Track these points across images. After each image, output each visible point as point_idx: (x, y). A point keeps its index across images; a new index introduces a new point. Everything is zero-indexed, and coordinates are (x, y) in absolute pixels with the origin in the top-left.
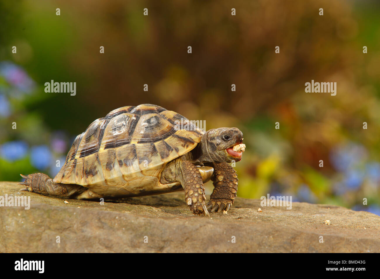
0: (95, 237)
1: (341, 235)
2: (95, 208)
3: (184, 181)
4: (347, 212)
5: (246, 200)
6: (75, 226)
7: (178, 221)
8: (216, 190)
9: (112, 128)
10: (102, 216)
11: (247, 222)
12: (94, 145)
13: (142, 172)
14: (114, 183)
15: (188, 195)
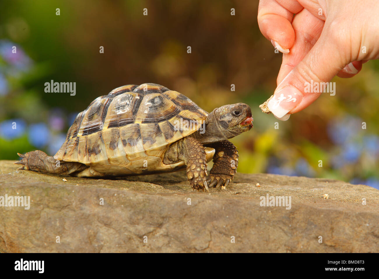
0: (94, 215)
1: (340, 209)
2: (94, 185)
3: (188, 155)
4: (346, 186)
5: (244, 175)
6: (74, 204)
7: (176, 197)
8: (216, 165)
9: (115, 107)
10: (100, 193)
11: (245, 197)
12: (97, 124)
13: (146, 152)
14: (117, 162)
15: (190, 169)
